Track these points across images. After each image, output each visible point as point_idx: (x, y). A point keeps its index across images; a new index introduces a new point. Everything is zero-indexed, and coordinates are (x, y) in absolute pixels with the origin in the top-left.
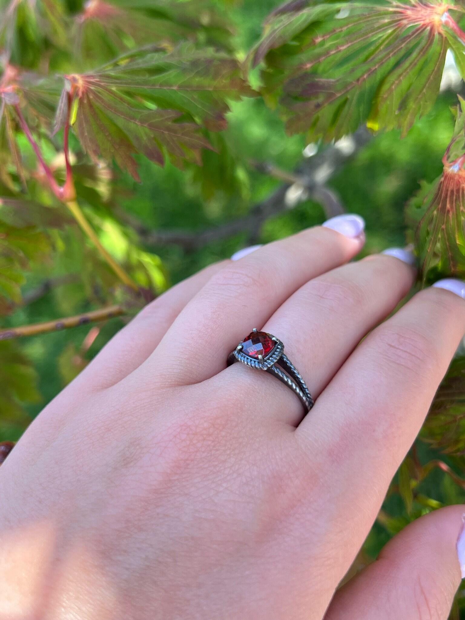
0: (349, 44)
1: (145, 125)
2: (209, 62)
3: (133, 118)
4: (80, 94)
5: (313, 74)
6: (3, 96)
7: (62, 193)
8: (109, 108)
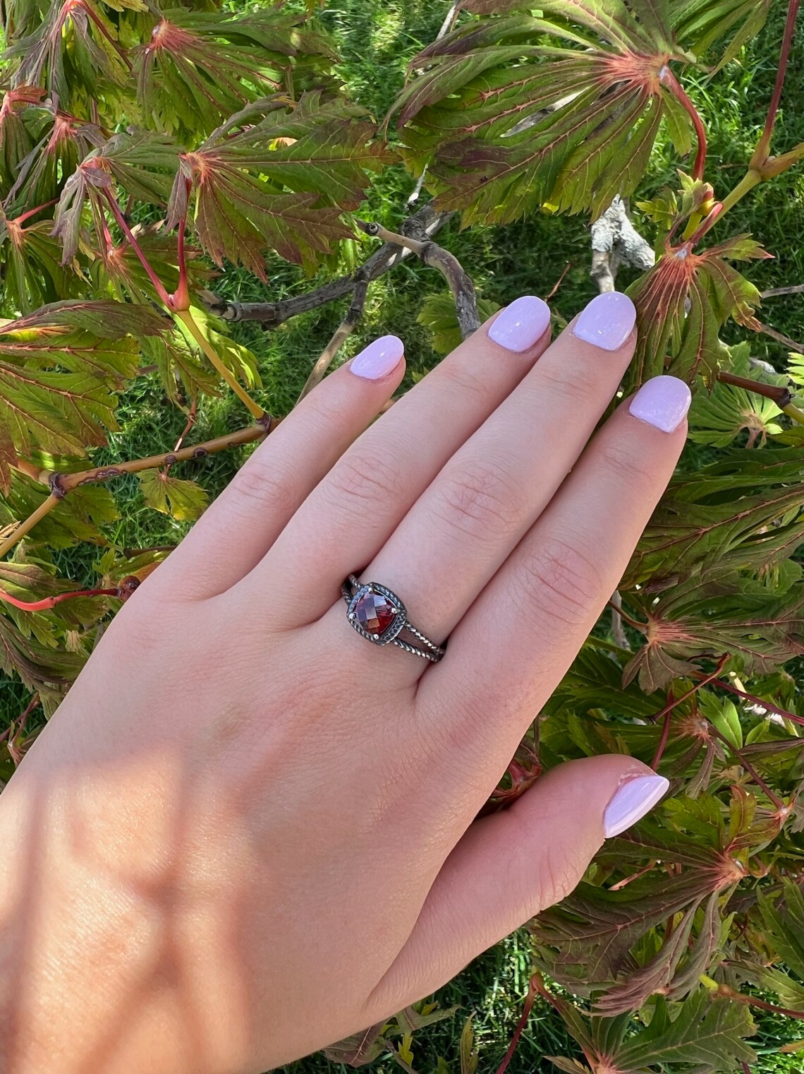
1: (280, 215)
2: (347, 121)
4: (202, 179)
5: (480, 138)
6: (84, 172)
7: (171, 301)
8: (237, 195)
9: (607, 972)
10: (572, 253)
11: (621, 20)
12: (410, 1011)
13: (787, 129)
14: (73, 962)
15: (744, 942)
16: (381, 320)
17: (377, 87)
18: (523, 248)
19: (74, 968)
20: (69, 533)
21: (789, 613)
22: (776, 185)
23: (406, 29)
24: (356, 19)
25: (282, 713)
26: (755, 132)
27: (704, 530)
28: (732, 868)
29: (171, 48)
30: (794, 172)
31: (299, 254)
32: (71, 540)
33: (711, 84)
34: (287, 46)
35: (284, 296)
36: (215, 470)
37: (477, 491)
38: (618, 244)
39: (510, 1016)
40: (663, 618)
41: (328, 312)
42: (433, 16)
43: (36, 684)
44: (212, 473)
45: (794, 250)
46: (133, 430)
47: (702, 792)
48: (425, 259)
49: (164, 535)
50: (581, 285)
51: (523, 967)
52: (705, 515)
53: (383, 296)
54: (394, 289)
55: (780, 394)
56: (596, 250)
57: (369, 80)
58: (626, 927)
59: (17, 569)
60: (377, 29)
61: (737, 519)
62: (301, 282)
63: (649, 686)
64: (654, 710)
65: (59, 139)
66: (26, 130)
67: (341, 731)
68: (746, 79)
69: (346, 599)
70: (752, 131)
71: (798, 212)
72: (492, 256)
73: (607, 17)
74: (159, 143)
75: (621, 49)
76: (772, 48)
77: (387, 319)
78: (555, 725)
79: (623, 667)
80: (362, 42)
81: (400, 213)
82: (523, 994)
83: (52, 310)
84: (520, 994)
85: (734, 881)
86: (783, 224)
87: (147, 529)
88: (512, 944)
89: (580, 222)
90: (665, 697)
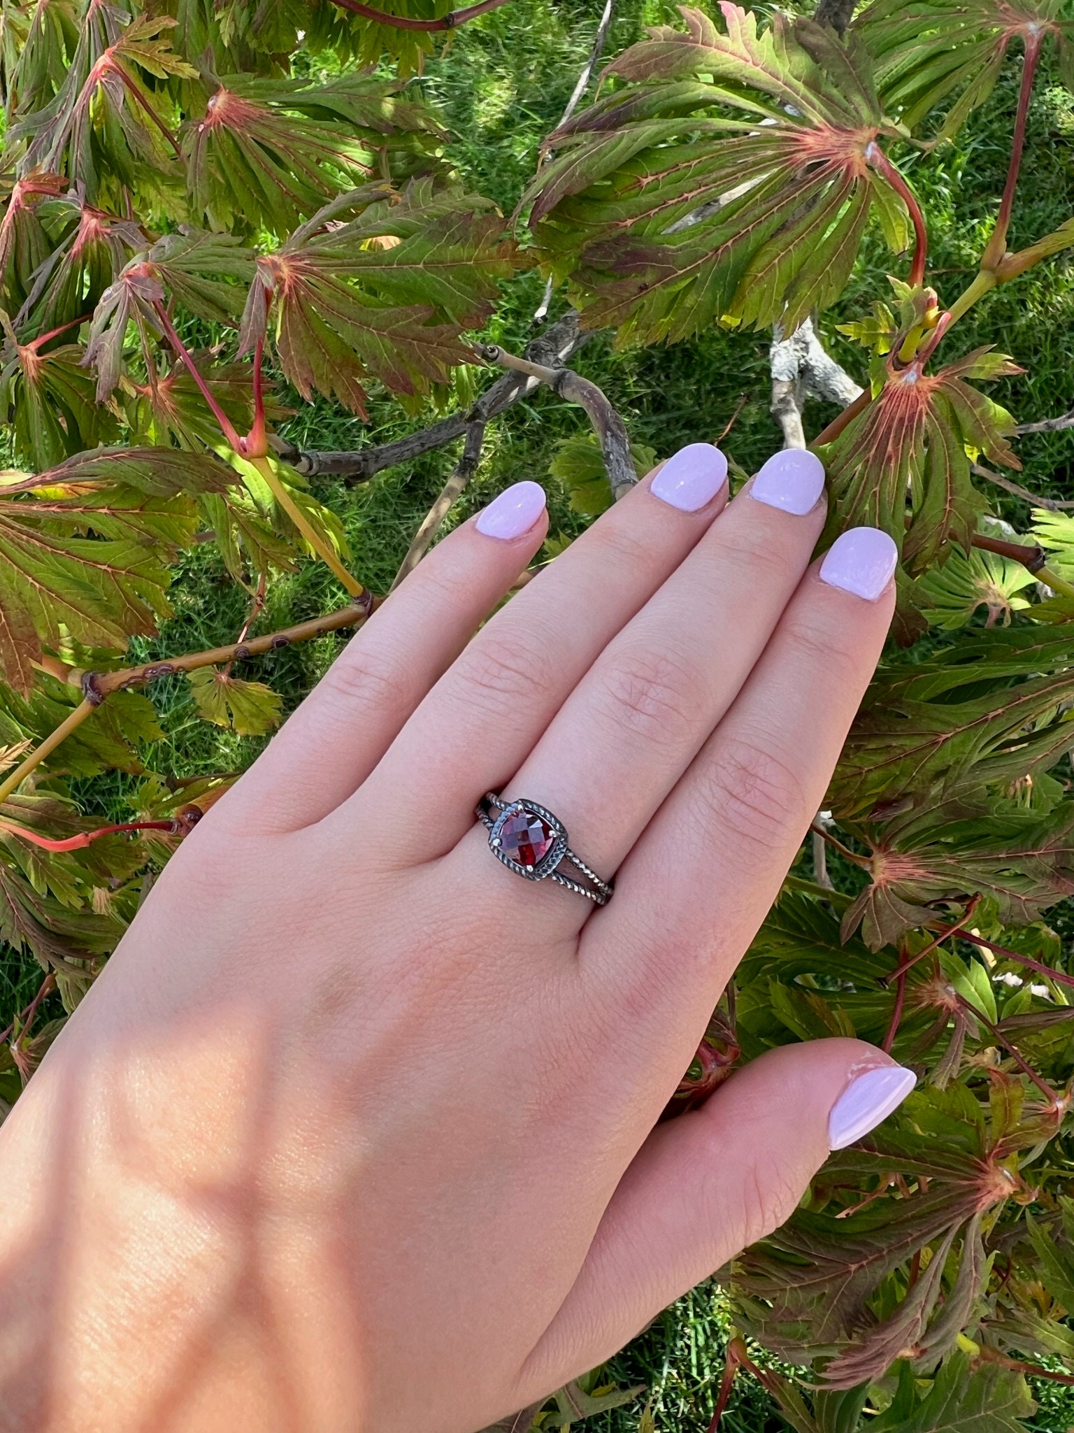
1: (385, 334)
3: (365, 323)
4: (286, 289)
5: (637, 235)
6: (129, 282)
7: (242, 445)
8: (329, 309)
9: (839, 1330)
10: (741, 385)
11: (813, 84)
12: (573, 1388)
13: (1015, 224)
14: (124, 1322)
15: (1007, 1295)
16: (493, 474)
17: (482, 174)
18: (678, 380)
19: (128, 1331)
20: (96, 756)
21: (1054, 840)
22: (1004, 295)
23: (520, 100)
24: (453, 88)
25: (403, 977)
26: (973, 227)
27: (944, 736)
28: (998, 1179)
29: (233, 124)
30: (1026, 277)
31: (408, 383)
32: (99, 764)
33: (915, 168)
34: (381, 120)
35: (365, 445)
36: (276, 674)
37: (649, 682)
38: (805, 371)
39: (686, 1410)
40: (892, 850)
41: (423, 464)
42: (553, 83)
43: (53, 960)
44: (272, 679)
45: (1030, 379)
46: (166, 623)
47: (951, 1080)
48: (560, 392)
49: (209, 762)
50: (755, 425)
51: (701, 1341)
52: (944, 717)
53: (495, 444)
54: (509, 434)
55: (1031, 555)
56: (776, 379)
57: (471, 166)
58: (862, 1266)
59: (28, 804)
60: (481, 101)
61: (987, 720)
62: (386, 426)
63: (876, 940)
64: (882, 972)
65: (86, 241)
66: (43, 230)
67: (483, 999)
68: (959, 161)
69: (485, 823)
70: (969, 226)
71: (1033, 329)
72: (638, 389)
73: (795, 82)
74: (220, 245)
75: (816, 121)
76: (991, 122)
77: (501, 473)
78: (750, 997)
79: (840, 918)
80: (462, 117)
81: (516, 335)
82: (703, 1379)
83: (87, 460)
84: (699, 1378)
85: (1002, 1198)
86: (1014, 345)
87: (187, 754)
88: (686, 1309)
89: (752, 344)
90: (896, 954)
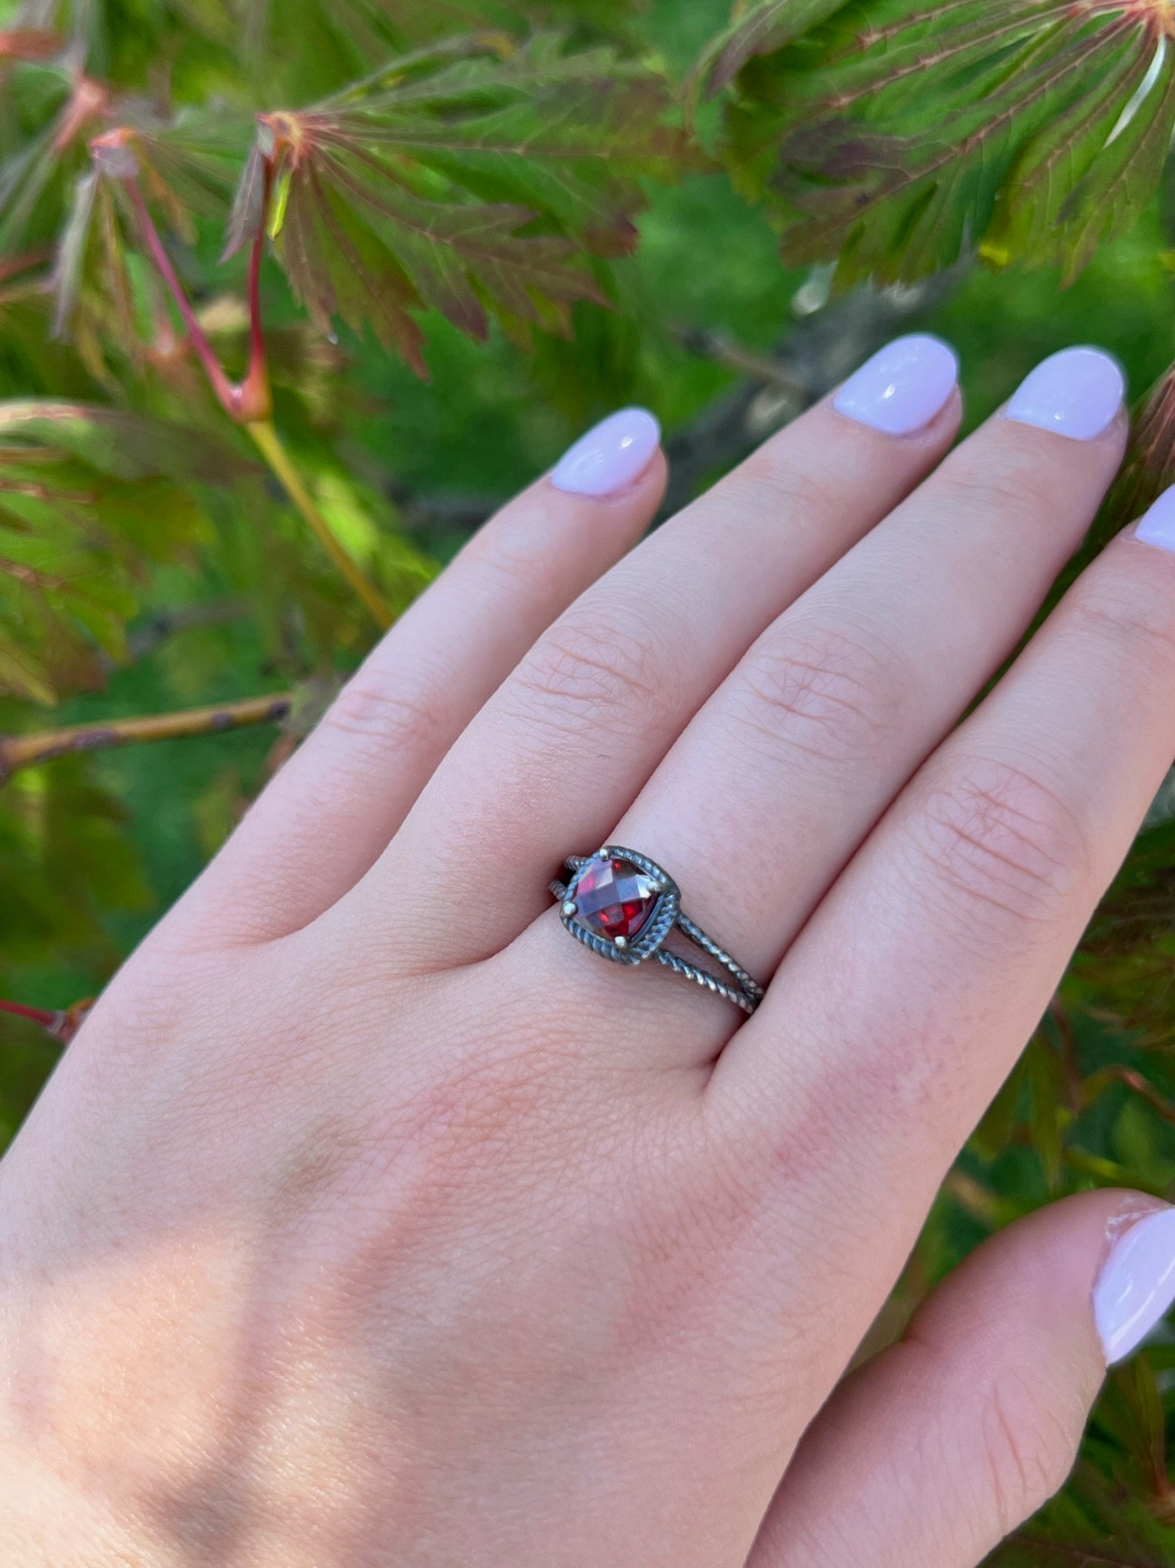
0: (947, 53)
1: (448, 242)
2: (604, 86)
3: (419, 224)
4: (295, 161)
5: (857, 121)
6: (97, 157)
7: (237, 401)
8: (361, 196)
